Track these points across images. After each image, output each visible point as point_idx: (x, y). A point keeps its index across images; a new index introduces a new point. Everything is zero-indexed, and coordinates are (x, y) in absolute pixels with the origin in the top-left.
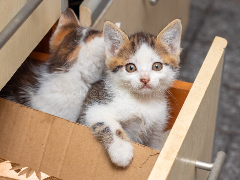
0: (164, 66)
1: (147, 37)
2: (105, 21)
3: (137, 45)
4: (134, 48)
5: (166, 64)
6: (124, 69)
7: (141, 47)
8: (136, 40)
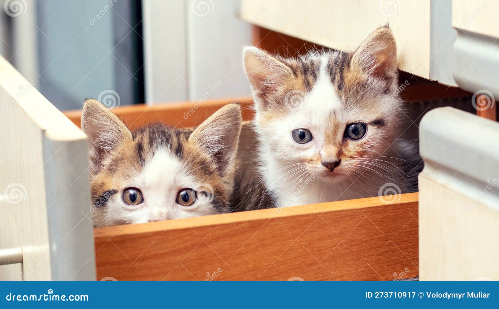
3: (148, 150)
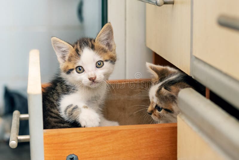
0: (105, 63)
1: (88, 42)
2: (52, 37)
3: (80, 50)
4: (78, 53)
5: (106, 61)
6: (75, 71)
7: (83, 51)
8: (79, 47)
